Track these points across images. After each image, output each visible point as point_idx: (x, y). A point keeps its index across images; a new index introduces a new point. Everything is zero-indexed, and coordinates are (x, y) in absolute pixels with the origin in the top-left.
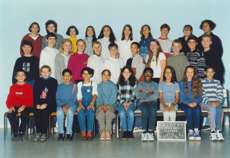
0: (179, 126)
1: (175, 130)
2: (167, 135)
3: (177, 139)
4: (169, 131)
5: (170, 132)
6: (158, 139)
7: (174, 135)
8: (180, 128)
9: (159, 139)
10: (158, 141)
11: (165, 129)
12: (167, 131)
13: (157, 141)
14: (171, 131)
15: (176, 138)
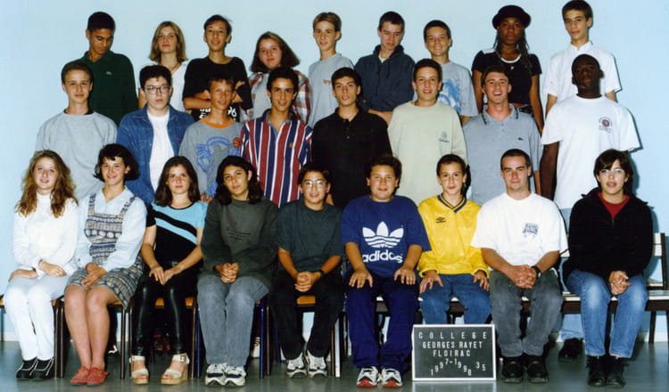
0: (474, 337)
1: (465, 350)
2: (439, 366)
3: (468, 377)
4: (446, 355)
5: (449, 357)
6: (414, 378)
7: (460, 364)
8: (478, 345)
9: (417, 376)
10: (414, 384)
11: (434, 347)
12: (442, 353)
13: (411, 384)
14: (453, 354)
15: (466, 375)
